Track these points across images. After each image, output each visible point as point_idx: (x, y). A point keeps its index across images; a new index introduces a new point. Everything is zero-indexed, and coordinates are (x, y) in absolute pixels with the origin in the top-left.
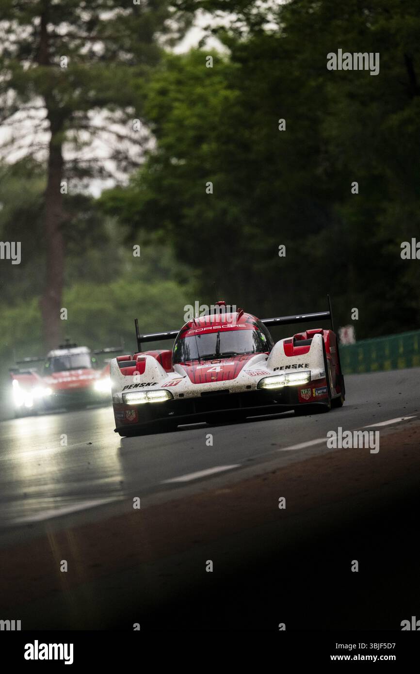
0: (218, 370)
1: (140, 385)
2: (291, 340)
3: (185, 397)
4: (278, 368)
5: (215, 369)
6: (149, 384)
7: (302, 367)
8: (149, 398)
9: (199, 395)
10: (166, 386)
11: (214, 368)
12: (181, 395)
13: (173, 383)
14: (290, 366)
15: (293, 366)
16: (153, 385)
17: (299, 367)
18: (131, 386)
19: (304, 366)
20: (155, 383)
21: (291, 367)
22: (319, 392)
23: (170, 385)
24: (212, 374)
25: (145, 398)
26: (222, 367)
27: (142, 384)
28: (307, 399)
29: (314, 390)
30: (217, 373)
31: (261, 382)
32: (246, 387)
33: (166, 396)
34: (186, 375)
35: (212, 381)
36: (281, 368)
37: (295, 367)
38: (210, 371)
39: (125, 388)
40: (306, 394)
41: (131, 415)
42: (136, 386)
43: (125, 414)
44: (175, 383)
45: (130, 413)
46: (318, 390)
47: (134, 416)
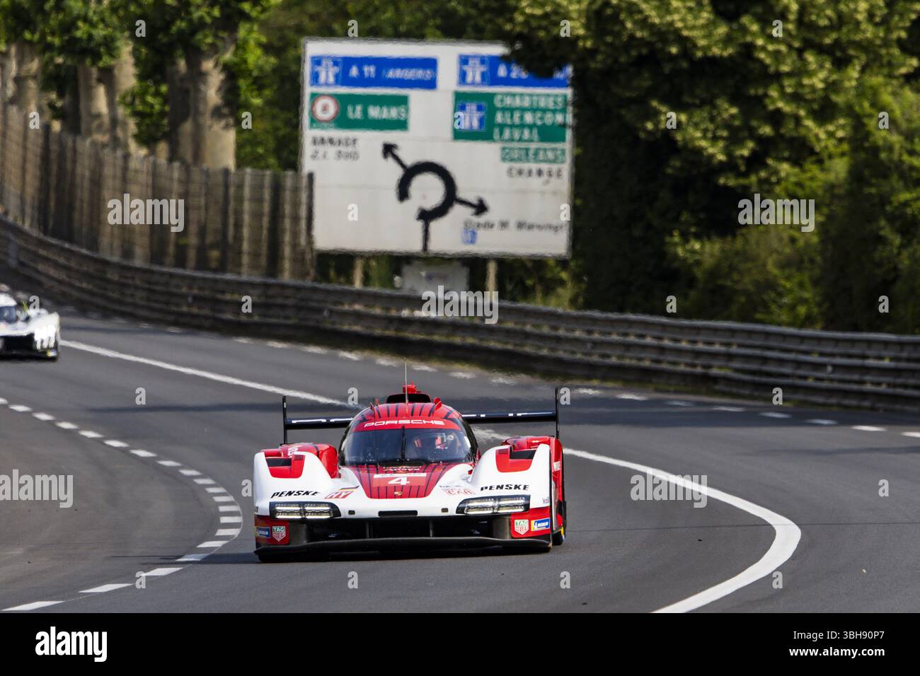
0: (404, 482)
1: (295, 493)
2: (507, 450)
3: (356, 516)
6: (307, 493)
7: (519, 489)
8: (305, 512)
9: (376, 515)
10: (331, 497)
11: (399, 479)
12: (352, 512)
13: (340, 495)
14: (503, 486)
15: (507, 486)
16: (313, 494)
17: (515, 488)
18: (282, 493)
19: (522, 487)
20: (316, 493)
21: (505, 487)
22: (539, 525)
23: (337, 497)
24: (395, 488)
25: (300, 513)
26: (408, 479)
27: (298, 492)
28: (522, 533)
29: (533, 522)
30: (403, 486)
31: (461, 506)
32: (441, 511)
33: (328, 512)
34: (359, 484)
35: (395, 497)
36: (491, 488)
37: (511, 488)
38: (392, 482)
39: (274, 495)
40: (521, 526)
41: (280, 532)
42: (290, 493)
43: (271, 531)
44: (344, 494)
45: (278, 530)
46: (538, 522)
47: (284, 535)
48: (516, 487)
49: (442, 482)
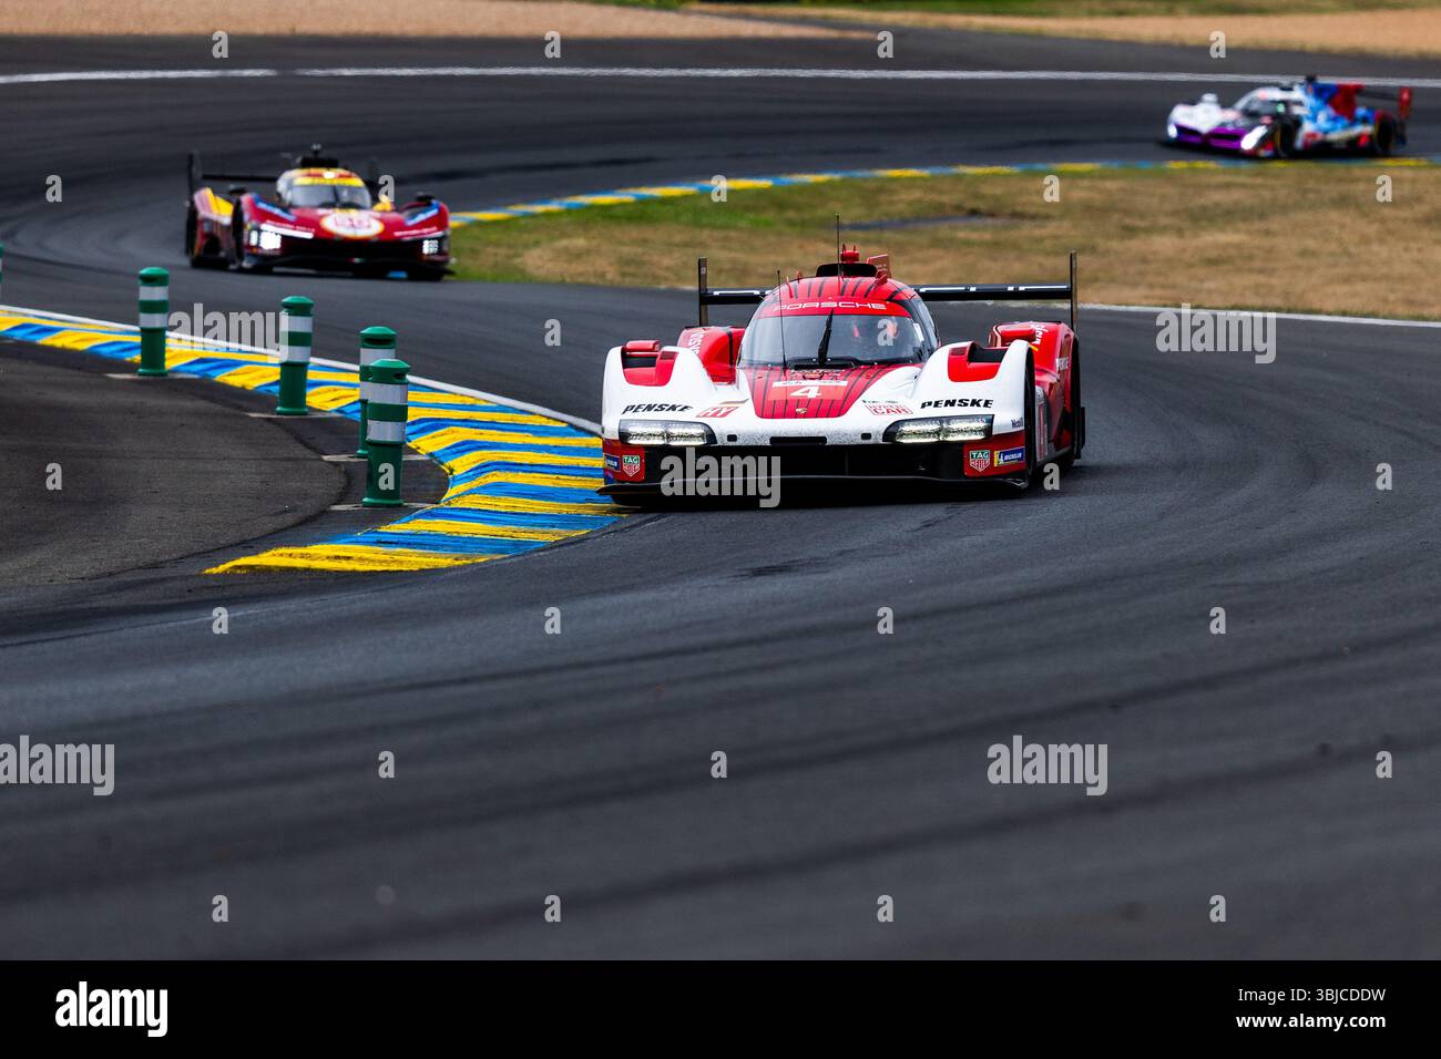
0: (813, 394)
1: (656, 407)
2: (965, 348)
3: (738, 442)
4: (930, 404)
5: (808, 392)
6: (673, 408)
7: (978, 405)
8: (670, 435)
9: (767, 441)
10: (705, 416)
11: (807, 388)
12: (732, 438)
14: (954, 401)
15: (961, 401)
16: (682, 410)
17: (972, 405)
18: (639, 407)
19: (982, 403)
20: (686, 407)
21: (957, 403)
22: (1007, 457)
23: (714, 415)
24: (799, 402)
25: (662, 435)
26: (821, 389)
27: (660, 406)
28: (981, 470)
29: (996, 453)
30: (810, 400)
31: (891, 429)
32: (860, 436)
33: (702, 436)
34: (749, 396)
35: (797, 416)
36: (937, 404)
37: (966, 405)
38: (797, 394)
39: (626, 410)
40: (979, 461)
41: (633, 464)
42: (649, 408)
43: (620, 462)
44: (724, 411)
45: (630, 460)
46: (1005, 454)
47: (638, 467)
48: (975, 403)
49: (868, 395)
